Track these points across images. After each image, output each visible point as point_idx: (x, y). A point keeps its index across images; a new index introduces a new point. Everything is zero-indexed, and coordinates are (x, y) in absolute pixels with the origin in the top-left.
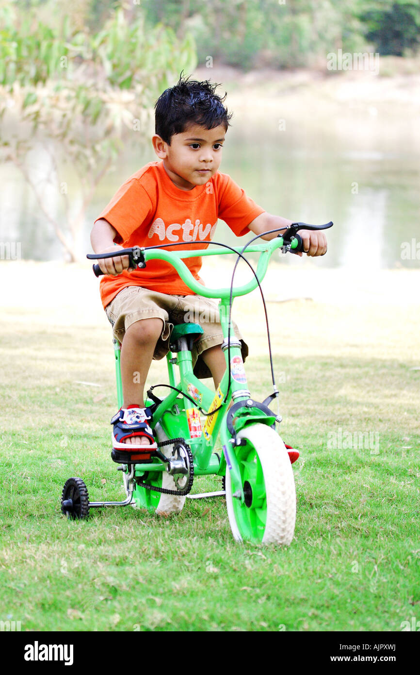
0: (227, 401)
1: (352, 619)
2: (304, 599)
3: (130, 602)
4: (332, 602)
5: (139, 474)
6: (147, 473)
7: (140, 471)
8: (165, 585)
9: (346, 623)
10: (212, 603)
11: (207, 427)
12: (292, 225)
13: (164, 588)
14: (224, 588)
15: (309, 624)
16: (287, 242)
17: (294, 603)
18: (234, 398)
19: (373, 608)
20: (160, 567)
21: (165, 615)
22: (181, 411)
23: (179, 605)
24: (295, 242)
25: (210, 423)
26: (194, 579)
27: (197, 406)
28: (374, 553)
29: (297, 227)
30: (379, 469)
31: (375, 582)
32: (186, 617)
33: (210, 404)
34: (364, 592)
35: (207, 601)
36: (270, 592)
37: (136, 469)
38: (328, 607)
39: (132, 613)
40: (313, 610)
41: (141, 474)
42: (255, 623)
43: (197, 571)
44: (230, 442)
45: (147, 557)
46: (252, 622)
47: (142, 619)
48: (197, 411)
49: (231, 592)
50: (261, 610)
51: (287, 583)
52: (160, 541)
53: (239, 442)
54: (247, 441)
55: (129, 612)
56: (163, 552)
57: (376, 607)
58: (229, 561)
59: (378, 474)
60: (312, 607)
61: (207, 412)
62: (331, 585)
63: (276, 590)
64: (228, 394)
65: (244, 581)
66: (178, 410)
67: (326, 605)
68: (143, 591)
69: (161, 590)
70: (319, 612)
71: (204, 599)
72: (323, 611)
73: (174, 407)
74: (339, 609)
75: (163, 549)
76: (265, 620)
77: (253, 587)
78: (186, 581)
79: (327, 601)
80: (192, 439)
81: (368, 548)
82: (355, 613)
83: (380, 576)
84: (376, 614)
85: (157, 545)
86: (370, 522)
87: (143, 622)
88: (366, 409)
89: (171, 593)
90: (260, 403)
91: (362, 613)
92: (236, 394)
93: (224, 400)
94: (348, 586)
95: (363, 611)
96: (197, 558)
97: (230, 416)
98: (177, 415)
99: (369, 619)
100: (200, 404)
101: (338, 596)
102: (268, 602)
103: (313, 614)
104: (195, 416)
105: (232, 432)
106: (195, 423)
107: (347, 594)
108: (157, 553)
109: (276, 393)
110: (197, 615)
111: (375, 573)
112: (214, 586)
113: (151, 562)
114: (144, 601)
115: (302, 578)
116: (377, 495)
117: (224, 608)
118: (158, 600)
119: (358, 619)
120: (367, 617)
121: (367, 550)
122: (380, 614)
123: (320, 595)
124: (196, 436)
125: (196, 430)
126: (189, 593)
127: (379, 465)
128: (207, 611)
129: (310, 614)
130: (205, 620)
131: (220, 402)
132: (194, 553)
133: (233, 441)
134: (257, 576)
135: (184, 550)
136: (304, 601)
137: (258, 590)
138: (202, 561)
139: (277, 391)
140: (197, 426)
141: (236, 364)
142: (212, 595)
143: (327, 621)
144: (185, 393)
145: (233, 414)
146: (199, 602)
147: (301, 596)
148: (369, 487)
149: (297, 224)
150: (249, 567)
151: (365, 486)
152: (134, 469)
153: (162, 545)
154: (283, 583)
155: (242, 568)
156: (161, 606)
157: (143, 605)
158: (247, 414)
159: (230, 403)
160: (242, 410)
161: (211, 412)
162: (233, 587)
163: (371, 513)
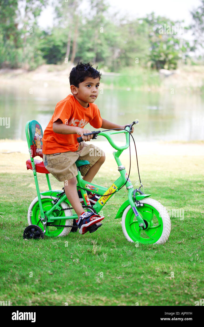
2: (11, 261)
9: (27, 270)
11: (103, 200)
17: (8, 263)
34: (34, 258)
38: (20, 264)
40: (14, 265)
51: (5, 256)
53: (142, 205)
54: (145, 204)
57: (38, 264)
62: (22, 256)
70: (17, 265)
74: (24, 264)
79: (20, 262)
83: (40, 252)
91: (33, 266)
93: (118, 189)
94: (28, 256)
95: (33, 265)
99: (35, 268)
101: (24, 260)
111: (38, 251)
115: (11, 254)
120: (35, 267)
122: (39, 266)
131: (115, 190)
133: (138, 205)
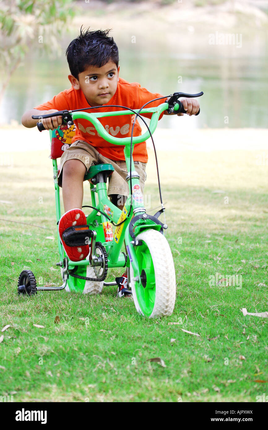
0: (130, 216)
1: (170, 349)
2: (140, 337)
3: (27, 339)
4: (158, 339)
5: (71, 268)
6: (76, 267)
7: (72, 266)
8: (50, 328)
9: (167, 352)
10: (81, 340)
11: (117, 234)
12: (174, 94)
13: (50, 331)
14: (89, 331)
15: (142, 353)
16: (171, 106)
17: (133, 340)
18: (134, 213)
19: (184, 343)
20: (48, 318)
21: (50, 348)
22: (99, 225)
23: (59, 341)
24: (177, 106)
25: (119, 231)
26: (69, 325)
27: (110, 220)
28: (186, 308)
29: (177, 96)
30: (190, 255)
31: (186, 326)
32: (64, 349)
33: (119, 218)
34: (178, 332)
35: (78, 339)
36: (118, 333)
37: (69, 265)
39: (29, 346)
40: (145, 344)
41: (73, 268)
42: (108, 352)
43: (71, 320)
44: (131, 243)
45: (39, 312)
46: (106, 352)
47: (35, 351)
48: (110, 224)
49: (93, 333)
50: (112, 344)
51: (129, 327)
52: (47, 301)
53: (137, 243)
54: (143, 242)
55: (27, 346)
56: (50, 308)
58: (92, 313)
59: (190, 258)
60: (145, 342)
61: (116, 224)
62: (157, 328)
63: (122, 332)
64: (130, 211)
65: (102, 326)
66: (97, 224)
67: (154, 341)
68: (36, 333)
69: (48, 332)
70: (149, 345)
71: (75, 337)
72: (152, 345)
73: (95, 221)
74: (162, 343)
75: (50, 306)
76: (114, 351)
77: (107, 330)
78: (64, 326)
79: (154, 338)
80: (107, 243)
81: (181, 305)
82: (172, 346)
83: (189, 322)
84: (186, 347)
85: (46, 303)
86: (183, 288)
87: (36, 352)
88: (183, 218)
89: (54, 333)
90: (152, 216)
91: (176, 346)
92: (136, 210)
93: (128, 215)
94: (168, 329)
95: (178, 344)
96: (71, 312)
97: (131, 225)
98: (96, 227)
100: (112, 218)
101: (162, 335)
102: (116, 339)
103: (145, 346)
104: (109, 227)
105: (133, 236)
106: (109, 232)
107: (167, 333)
108: (46, 308)
109: (163, 209)
110: (71, 347)
112: (82, 329)
113: (42, 314)
114: (36, 339)
115: (139, 324)
116: (189, 271)
117: (88, 343)
118: (46, 338)
119: (174, 350)
120: (180, 348)
121: (181, 306)
122: (188, 346)
123: (150, 334)
124: (110, 241)
125: (109, 237)
126: (66, 334)
127: (190, 253)
128: (77, 345)
129: (143, 347)
130: (76, 351)
131: (125, 216)
132: (70, 308)
133: (133, 242)
134: (110, 323)
135: (63, 306)
136: (140, 338)
137: (110, 332)
138: (74, 313)
139: (163, 208)
140: (110, 234)
141: (135, 190)
142: (81, 335)
143: (154, 351)
144: (102, 211)
145: (133, 224)
146: (72, 340)
147: (138, 335)
148: (183, 267)
149: (178, 93)
150: (105, 317)
151: (180, 265)
152: (68, 264)
153: (49, 304)
154: (127, 327)
155: (100, 318)
156: (48, 342)
157: (36, 341)
158: (144, 224)
159: (132, 216)
160: (140, 221)
161: (119, 223)
162: (94, 330)
163: (184, 283)
